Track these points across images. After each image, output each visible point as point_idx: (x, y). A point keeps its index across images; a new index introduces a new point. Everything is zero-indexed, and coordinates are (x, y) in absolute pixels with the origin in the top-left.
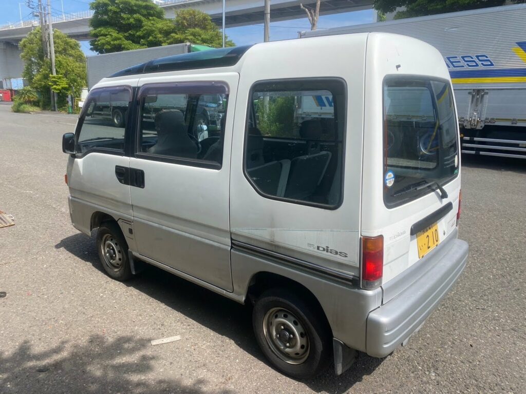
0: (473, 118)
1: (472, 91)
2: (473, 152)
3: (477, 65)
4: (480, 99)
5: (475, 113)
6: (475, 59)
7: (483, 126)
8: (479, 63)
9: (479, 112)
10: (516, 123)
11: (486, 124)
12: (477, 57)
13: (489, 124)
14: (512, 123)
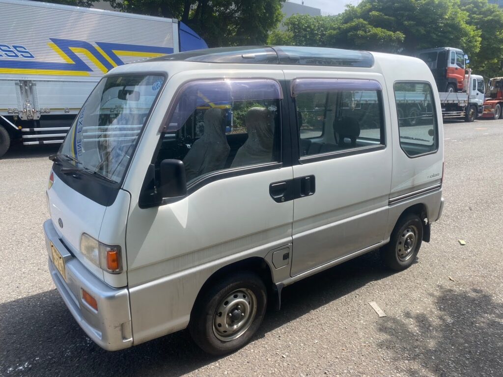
0: (28, 109)
1: (18, 82)
2: (37, 143)
3: (17, 56)
4: (29, 90)
5: (29, 105)
6: (12, 49)
7: (40, 116)
8: (19, 54)
9: (31, 102)
10: (68, 112)
11: (42, 114)
12: (15, 47)
13: (45, 114)
14: (66, 112)
